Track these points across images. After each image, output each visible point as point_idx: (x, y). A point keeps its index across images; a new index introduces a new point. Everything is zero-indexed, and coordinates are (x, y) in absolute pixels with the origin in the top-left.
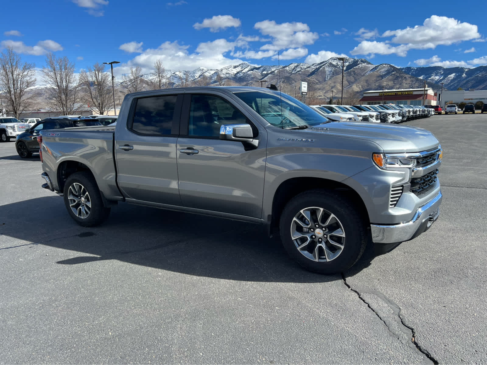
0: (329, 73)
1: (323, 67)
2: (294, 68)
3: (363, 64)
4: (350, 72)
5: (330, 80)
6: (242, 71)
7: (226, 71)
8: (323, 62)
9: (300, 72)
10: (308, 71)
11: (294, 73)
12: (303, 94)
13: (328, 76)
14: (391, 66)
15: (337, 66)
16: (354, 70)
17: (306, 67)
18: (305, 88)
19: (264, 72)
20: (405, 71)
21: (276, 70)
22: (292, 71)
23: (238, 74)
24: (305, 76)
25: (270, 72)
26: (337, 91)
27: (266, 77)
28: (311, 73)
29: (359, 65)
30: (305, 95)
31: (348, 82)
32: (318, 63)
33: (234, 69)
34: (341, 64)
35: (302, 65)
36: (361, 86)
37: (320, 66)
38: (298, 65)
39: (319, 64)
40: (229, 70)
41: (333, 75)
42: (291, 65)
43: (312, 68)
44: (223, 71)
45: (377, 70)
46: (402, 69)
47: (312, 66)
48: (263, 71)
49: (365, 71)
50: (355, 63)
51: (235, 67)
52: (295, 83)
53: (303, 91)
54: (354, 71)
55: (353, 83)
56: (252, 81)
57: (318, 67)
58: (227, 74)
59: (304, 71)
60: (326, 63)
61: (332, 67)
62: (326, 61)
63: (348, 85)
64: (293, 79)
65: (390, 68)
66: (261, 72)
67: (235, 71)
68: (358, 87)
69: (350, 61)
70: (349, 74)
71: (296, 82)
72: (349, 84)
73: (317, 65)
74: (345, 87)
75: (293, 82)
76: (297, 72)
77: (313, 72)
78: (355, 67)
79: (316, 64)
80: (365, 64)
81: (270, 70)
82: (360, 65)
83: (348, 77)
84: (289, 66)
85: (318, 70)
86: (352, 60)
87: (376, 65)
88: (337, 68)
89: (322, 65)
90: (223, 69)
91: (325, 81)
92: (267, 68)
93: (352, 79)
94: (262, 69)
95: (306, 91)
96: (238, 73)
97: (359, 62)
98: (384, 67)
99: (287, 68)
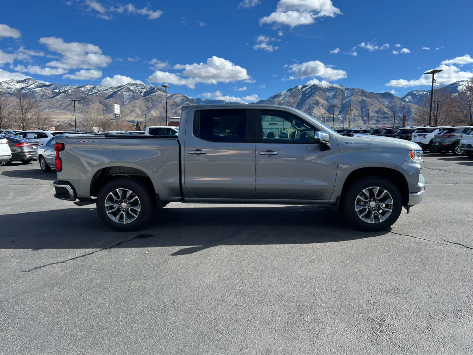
0: (127, 98)
1: (121, 91)
2: (90, 90)
3: (160, 92)
4: (147, 98)
5: (129, 104)
6: (28, 86)
7: (7, 85)
8: (121, 86)
9: (97, 94)
10: (106, 94)
11: (90, 95)
12: (116, 115)
13: (126, 100)
14: (184, 96)
15: (135, 92)
16: (151, 96)
17: (103, 89)
18: (117, 110)
19: (55, 91)
20: (195, 102)
21: (69, 89)
22: (89, 92)
23: (23, 90)
24: (103, 98)
25: (63, 91)
26: (136, 115)
27: (58, 96)
28: (108, 96)
29: (155, 92)
30: (118, 116)
31: (146, 107)
32: (115, 86)
33: (18, 84)
34: (138, 90)
35: (99, 87)
36: (159, 112)
37: (118, 89)
38: (95, 86)
39: (117, 88)
40: (10, 85)
41: (131, 100)
42: (86, 86)
43: (109, 91)
44: (3, 85)
45: (173, 98)
46: (194, 100)
47: (109, 89)
48: (55, 89)
49: (162, 98)
50: (152, 91)
51: (19, 82)
52: (93, 105)
53: (116, 113)
54: (152, 98)
55: (151, 108)
56: (41, 99)
57: (115, 90)
58: (8, 88)
59: (101, 94)
60: (124, 88)
61: (130, 92)
62: (124, 86)
63: (147, 111)
64: (90, 100)
65: (183, 97)
66: (52, 90)
67: (19, 86)
68: (157, 113)
69: (147, 88)
70: (147, 100)
71: (93, 103)
72: (148, 109)
73: (115, 89)
74: (144, 112)
75: (90, 103)
76: (93, 94)
77: (111, 94)
78: (152, 94)
79: (113, 87)
80: (161, 92)
81: (62, 89)
82: (157, 93)
83: (146, 103)
84: (85, 87)
85: (116, 94)
86: (149, 87)
87: (171, 94)
88: (135, 93)
89: (120, 89)
90: (3, 82)
91: (124, 104)
92: (58, 87)
93: (151, 106)
94: (52, 86)
95: (119, 113)
96: (22, 88)
97: (155, 90)
98: (179, 96)
99: (83, 89)
